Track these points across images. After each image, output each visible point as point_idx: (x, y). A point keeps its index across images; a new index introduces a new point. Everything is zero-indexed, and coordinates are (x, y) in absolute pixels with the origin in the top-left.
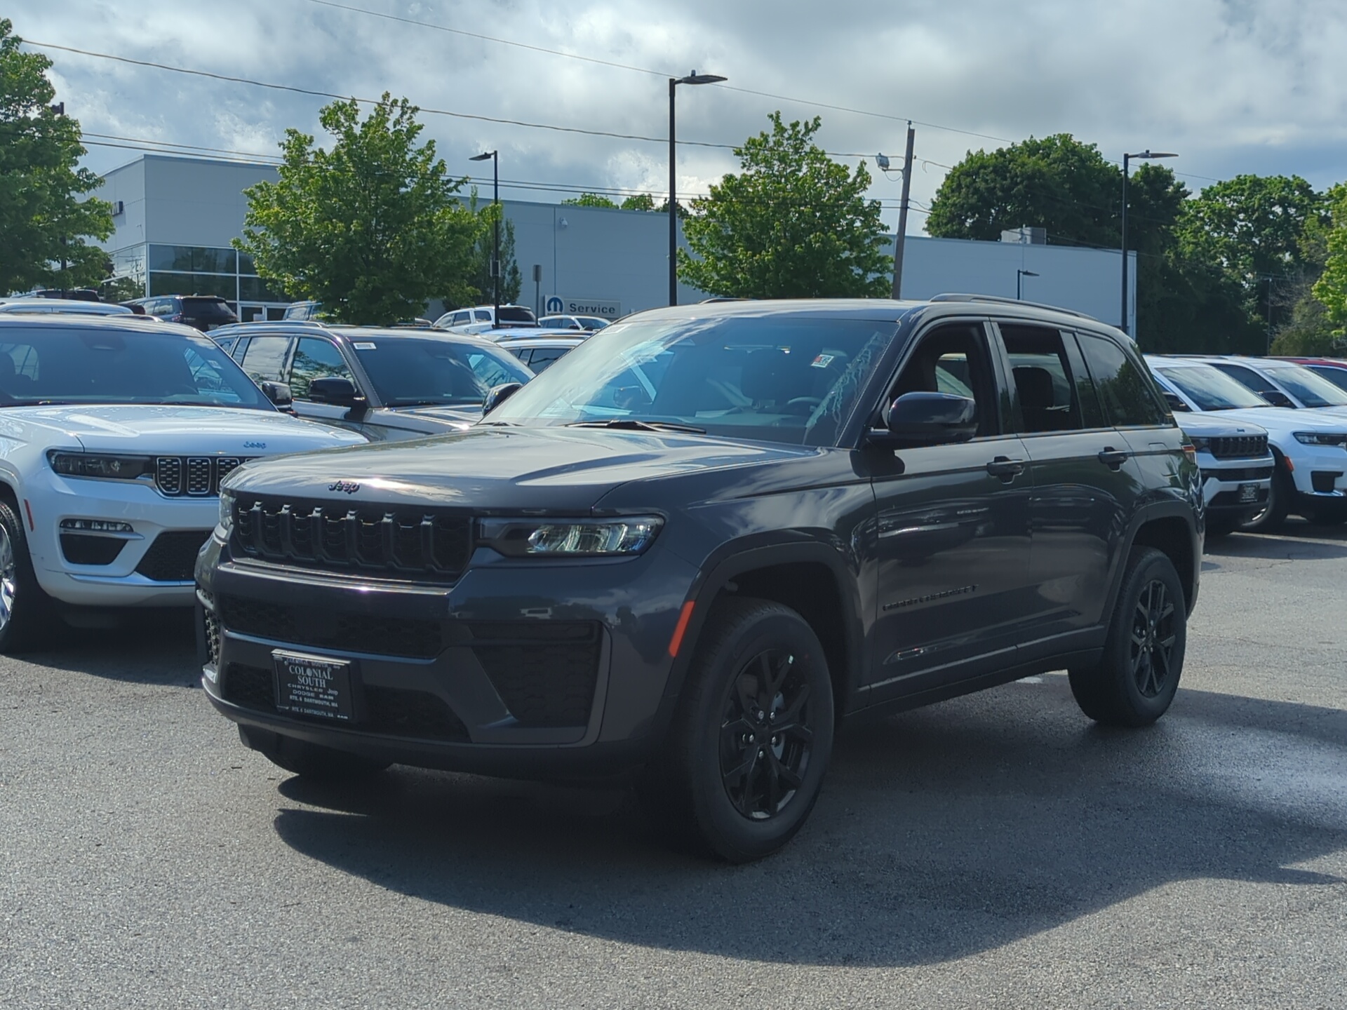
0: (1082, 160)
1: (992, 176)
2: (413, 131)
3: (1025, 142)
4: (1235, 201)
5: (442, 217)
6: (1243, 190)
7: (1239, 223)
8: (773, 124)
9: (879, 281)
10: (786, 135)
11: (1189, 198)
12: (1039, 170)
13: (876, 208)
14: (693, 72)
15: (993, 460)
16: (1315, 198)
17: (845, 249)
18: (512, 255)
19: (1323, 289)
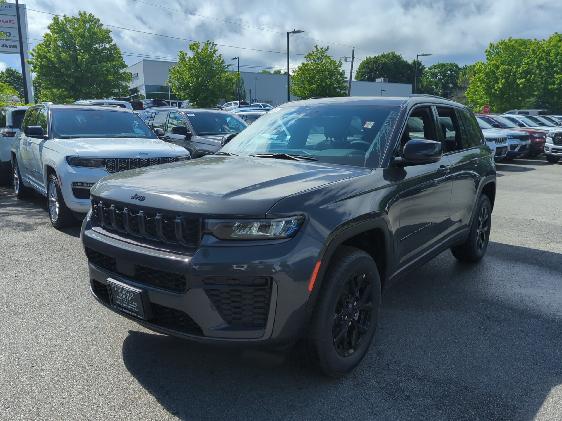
0: (397, 59)
1: (373, 63)
2: (215, 51)
3: (382, 54)
4: (437, 70)
5: (224, 76)
6: (440, 67)
7: (438, 76)
8: (315, 48)
9: (345, 93)
10: (319, 52)
11: (425, 70)
12: (386, 62)
13: (344, 72)
14: (294, 30)
15: (439, 167)
16: (460, 69)
17: (335, 84)
18: (244, 87)
19: (468, 93)
